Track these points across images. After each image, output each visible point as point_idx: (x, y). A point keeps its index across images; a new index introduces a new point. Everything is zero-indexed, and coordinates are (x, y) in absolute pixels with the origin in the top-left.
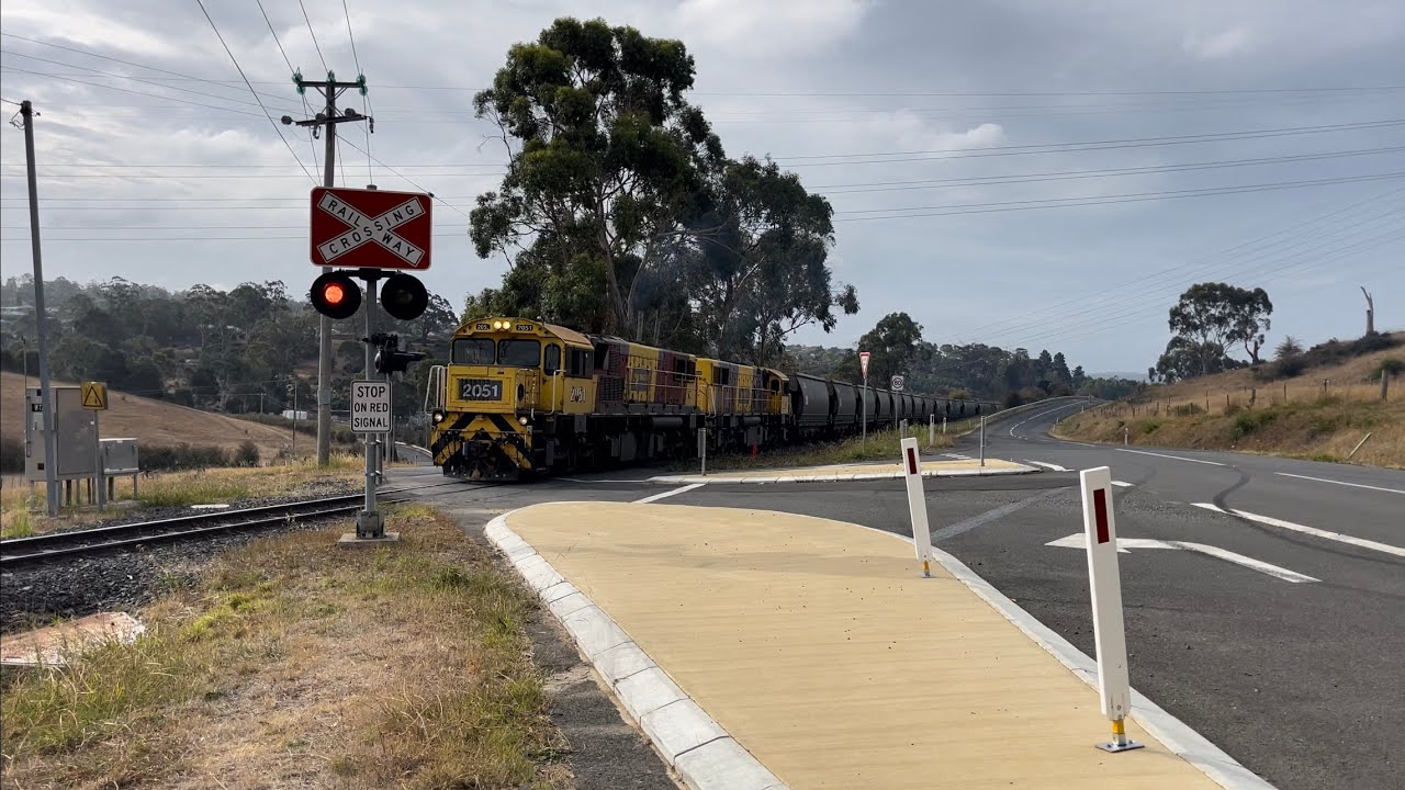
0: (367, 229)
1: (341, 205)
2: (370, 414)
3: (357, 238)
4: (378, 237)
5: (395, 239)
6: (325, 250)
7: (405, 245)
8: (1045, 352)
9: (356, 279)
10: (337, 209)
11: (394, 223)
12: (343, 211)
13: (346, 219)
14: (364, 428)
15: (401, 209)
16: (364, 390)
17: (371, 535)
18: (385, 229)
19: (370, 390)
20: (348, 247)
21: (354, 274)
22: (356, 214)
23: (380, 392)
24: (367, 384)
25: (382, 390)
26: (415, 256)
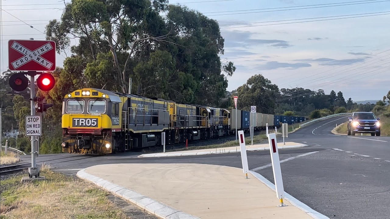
0: (30, 56)
1: (20, 47)
2: (33, 129)
3: (26, 58)
4: (35, 58)
5: (42, 59)
6: (14, 64)
7: (45, 61)
8: (333, 91)
9: (27, 76)
11: (41, 53)
12: (21, 49)
13: (22, 52)
14: (31, 134)
15: (44, 47)
16: (31, 119)
17: (34, 177)
18: (37, 56)
19: (33, 119)
21: (26, 73)
22: (26, 50)
23: (37, 120)
24: (32, 117)
25: (38, 119)
26: (49, 66)
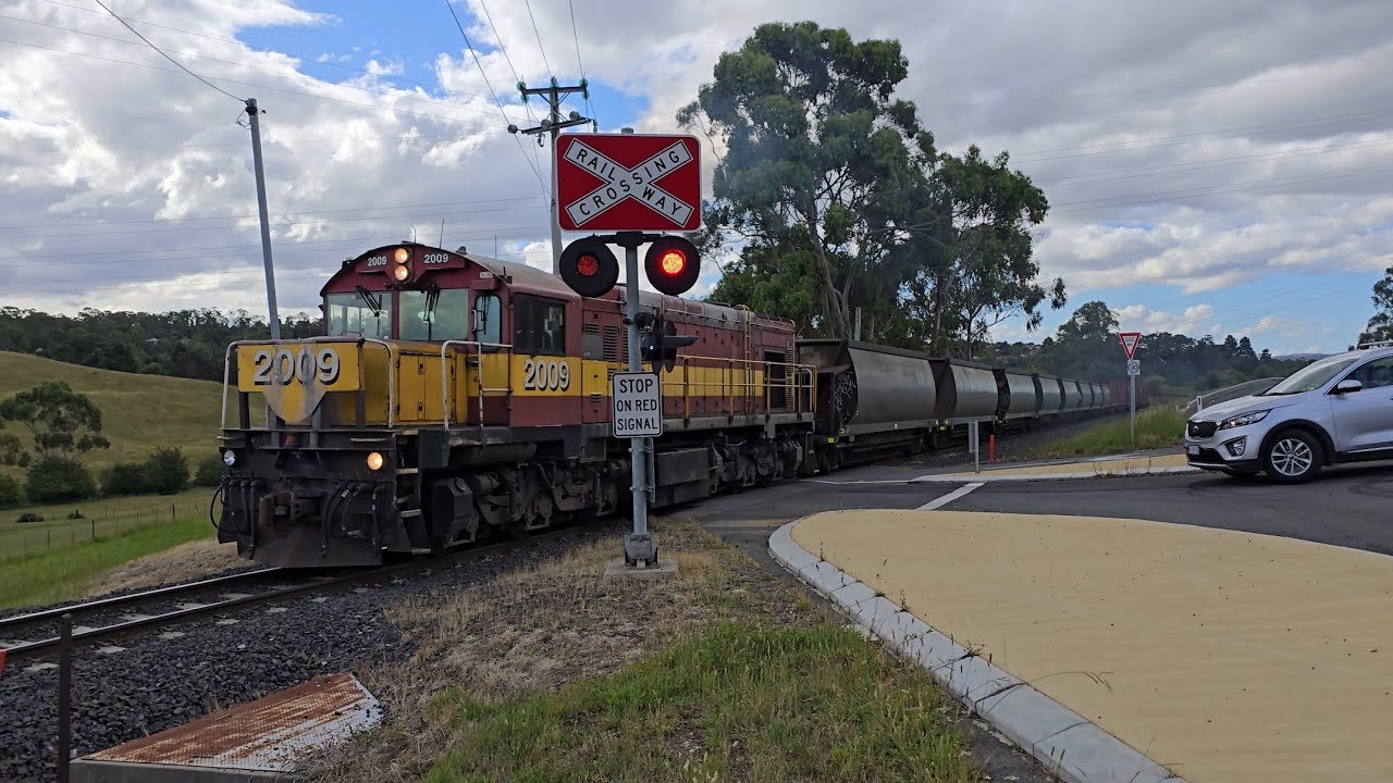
0: (621, 183)
1: (591, 155)
2: (635, 414)
3: (611, 192)
4: (637, 192)
5: (658, 194)
6: (574, 211)
7: (670, 201)
8: (1230, 337)
9: (613, 247)
10: (588, 159)
11: (656, 174)
12: (594, 162)
13: (598, 171)
14: (629, 432)
15: (664, 156)
16: (628, 384)
17: (643, 565)
18: (644, 184)
19: (634, 383)
20: (602, 207)
21: (611, 239)
22: (610, 165)
23: (647, 385)
24: (632, 377)
25: (649, 383)
26: (683, 214)
